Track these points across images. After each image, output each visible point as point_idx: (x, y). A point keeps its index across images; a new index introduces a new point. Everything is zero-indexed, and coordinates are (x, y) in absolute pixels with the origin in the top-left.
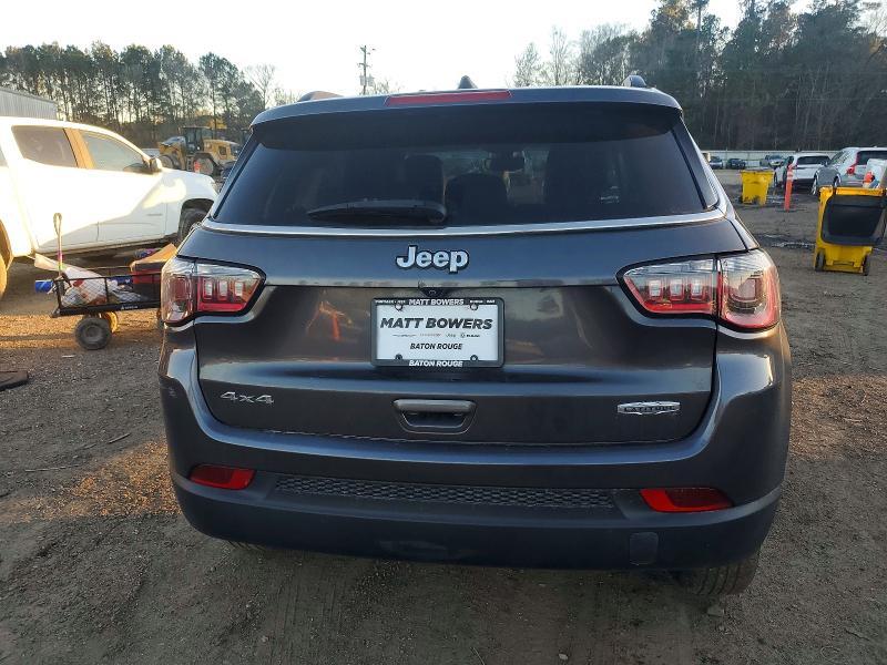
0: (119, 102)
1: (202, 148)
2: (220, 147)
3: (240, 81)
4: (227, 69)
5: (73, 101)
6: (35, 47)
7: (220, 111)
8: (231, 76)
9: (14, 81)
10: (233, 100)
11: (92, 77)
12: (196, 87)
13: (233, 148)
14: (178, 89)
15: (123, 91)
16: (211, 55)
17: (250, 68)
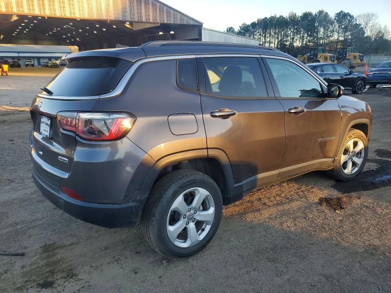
0: (296, 38)
1: (316, 58)
2: (325, 57)
3: (354, 23)
4: (349, 18)
5: (278, 39)
6: (268, 18)
7: (341, 39)
8: (350, 21)
9: (259, 32)
10: (348, 33)
11: (287, 28)
12: (331, 28)
13: (331, 57)
14: (322, 30)
15: (298, 32)
16: (341, 12)
17: (360, 16)
